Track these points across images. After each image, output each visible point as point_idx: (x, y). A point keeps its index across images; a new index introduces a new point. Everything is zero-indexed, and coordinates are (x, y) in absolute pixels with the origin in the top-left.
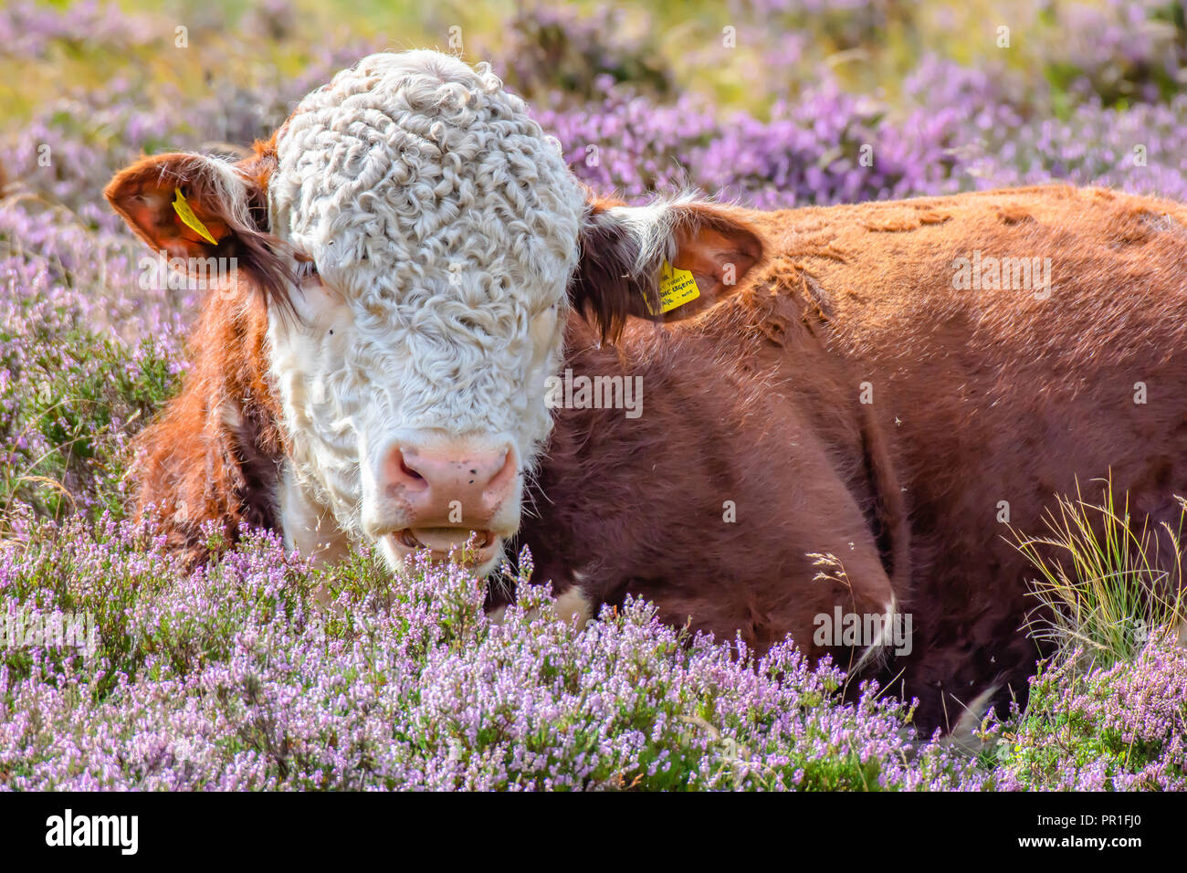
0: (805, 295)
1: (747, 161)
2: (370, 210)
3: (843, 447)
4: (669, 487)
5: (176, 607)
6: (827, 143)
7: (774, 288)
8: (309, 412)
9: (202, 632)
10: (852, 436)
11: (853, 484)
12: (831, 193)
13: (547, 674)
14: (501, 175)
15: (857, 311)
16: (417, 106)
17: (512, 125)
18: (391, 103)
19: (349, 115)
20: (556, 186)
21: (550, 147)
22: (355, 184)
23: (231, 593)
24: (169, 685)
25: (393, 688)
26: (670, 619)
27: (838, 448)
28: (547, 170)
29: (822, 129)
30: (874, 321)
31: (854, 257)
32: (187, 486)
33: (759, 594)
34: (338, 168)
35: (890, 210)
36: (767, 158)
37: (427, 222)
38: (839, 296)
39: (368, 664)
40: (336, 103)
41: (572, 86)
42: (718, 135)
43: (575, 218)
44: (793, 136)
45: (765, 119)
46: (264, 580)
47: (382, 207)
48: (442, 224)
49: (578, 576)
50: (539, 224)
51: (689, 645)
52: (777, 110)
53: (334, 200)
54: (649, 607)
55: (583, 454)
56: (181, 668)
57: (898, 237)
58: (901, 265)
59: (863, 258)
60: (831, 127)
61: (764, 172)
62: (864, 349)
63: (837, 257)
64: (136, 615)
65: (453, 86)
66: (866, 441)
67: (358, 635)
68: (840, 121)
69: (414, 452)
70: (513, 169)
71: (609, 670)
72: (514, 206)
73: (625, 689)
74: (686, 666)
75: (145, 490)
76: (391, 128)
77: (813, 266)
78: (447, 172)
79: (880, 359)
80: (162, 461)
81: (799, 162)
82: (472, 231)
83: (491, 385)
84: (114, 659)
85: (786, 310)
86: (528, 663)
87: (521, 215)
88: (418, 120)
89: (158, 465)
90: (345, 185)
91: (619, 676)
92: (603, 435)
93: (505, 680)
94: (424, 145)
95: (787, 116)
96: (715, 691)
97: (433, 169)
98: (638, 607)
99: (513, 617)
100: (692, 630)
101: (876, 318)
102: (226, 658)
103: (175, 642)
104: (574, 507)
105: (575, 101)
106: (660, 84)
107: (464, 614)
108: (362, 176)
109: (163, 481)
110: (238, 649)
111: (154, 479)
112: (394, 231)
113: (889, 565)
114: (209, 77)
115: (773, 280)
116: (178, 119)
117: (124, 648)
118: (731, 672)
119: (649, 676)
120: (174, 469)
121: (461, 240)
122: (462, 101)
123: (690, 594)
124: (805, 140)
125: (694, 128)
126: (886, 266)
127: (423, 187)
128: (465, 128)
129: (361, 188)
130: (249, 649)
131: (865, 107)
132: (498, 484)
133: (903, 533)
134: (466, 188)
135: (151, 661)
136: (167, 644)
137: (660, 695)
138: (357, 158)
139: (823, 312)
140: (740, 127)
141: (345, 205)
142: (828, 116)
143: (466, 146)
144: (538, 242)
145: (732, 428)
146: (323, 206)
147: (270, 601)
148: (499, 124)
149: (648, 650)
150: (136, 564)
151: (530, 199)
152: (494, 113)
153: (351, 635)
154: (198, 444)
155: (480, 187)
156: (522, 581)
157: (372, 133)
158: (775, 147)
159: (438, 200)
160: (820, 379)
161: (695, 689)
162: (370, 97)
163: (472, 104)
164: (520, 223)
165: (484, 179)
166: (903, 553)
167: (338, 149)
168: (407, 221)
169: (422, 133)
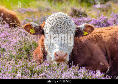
0: (100, 36)
1: (94, 23)
2: (53, 29)
3: (104, 51)
4: (86, 56)
5: (38, 68)
6: (103, 21)
7: (97, 36)
8: (48, 49)
9: (40, 70)
10: (105, 50)
11: (105, 55)
12: (103, 26)
13: (75, 74)
14: (67, 25)
15: (105, 38)
16: (59, 18)
17: (68, 20)
18: (56, 18)
19: (52, 19)
20: (72, 26)
21: (73, 22)
22: (52, 26)
23: (43, 67)
24: (37, 76)
25: (59, 76)
26: (87, 69)
27: (103, 52)
28: (72, 24)
29: (102, 20)
30: (107, 39)
31: (105, 32)
32: (38, 56)
33: (96, 66)
34: (50, 24)
35: (108, 28)
36: (97, 23)
37: (59, 30)
38: (103, 36)
39: (57, 74)
40: (51, 18)
41: (77, 16)
42: (92, 20)
43: (74, 29)
44: (99, 20)
45: (96, 19)
46: (47, 65)
47: (55, 28)
48: (61, 30)
49: (78, 64)
50: (70, 30)
51: (89, 71)
52: (97, 18)
53: (50, 28)
54: (85, 68)
55: (78, 52)
56: (38, 74)
57: (109, 30)
58: (109, 33)
59: (106, 33)
60: (103, 20)
61: (96, 24)
62: (106, 42)
63: (103, 32)
64: (34, 69)
65: (62, 16)
66: (106, 51)
67: (56, 71)
68: (104, 19)
69: (57, 53)
70: (68, 24)
71: (81, 74)
72: (68, 28)
73: (83, 76)
74: (89, 73)
75: (34, 56)
76: (56, 20)
77: (101, 33)
78: (61, 25)
79: (108, 43)
80: (36, 53)
81: (100, 23)
82: (64, 31)
83: (65, 46)
84: (32, 73)
85: (98, 38)
86: (73, 73)
87: (69, 29)
88: (59, 19)
89: (36, 54)
90: (51, 26)
91: (82, 74)
92: (80, 50)
93: (71, 75)
94: (59, 22)
95: (99, 18)
96: (91, 76)
97: (60, 24)
98: (84, 68)
99: (71, 69)
100: (89, 70)
101: (107, 38)
102: (43, 73)
103: (38, 71)
104: (77, 58)
105: (77, 17)
106: (86, 15)
107: (66, 68)
108: (53, 25)
109: (36, 55)
110: (44, 72)
111: (35, 55)
112: (56, 31)
113: (109, 63)
114: (41, 15)
115: (97, 35)
116: (38, 19)
117: (33, 72)
118: (93, 74)
119: (85, 74)
120: (37, 54)
121: (62, 31)
122: (63, 17)
123: (89, 66)
124: (100, 21)
125: (89, 20)
126: (108, 33)
127: (59, 26)
128: (63, 20)
129: (53, 26)
130: (45, 72)
131: (106, 17)
132: (66, 56)
133: (110, 60)
134: (63, 26)
135: (35, 73)
136: (37, 72)
137: (86, 76)
138: (52, 23)
139: (102, 38)
140: (94, 20)
141: (51, 28)
142: (103, 18)
143: (63, 22)
144: (70, 31)
145: (93, 50)
146: (49, 28)
147: (47, 67)
148: (67, 20)
149: (85, 72)
150: (34, 64)
151: (70, 27)
152: (67, 18)
153: (55, 71)
154: (39, 52)
155: (65, 26)
156: (72, 65)
157: (54, 21)
158: (97, 21)
159: (60, 27)
160: (102, 45)
161: (90, 76)
162: (54, 17)
163: (64, 18)
164: (68, 30)
165: (65, 25)
166: (110, 62)
167: (51, 22)
168: (57, 30)
169: (59, 21)
